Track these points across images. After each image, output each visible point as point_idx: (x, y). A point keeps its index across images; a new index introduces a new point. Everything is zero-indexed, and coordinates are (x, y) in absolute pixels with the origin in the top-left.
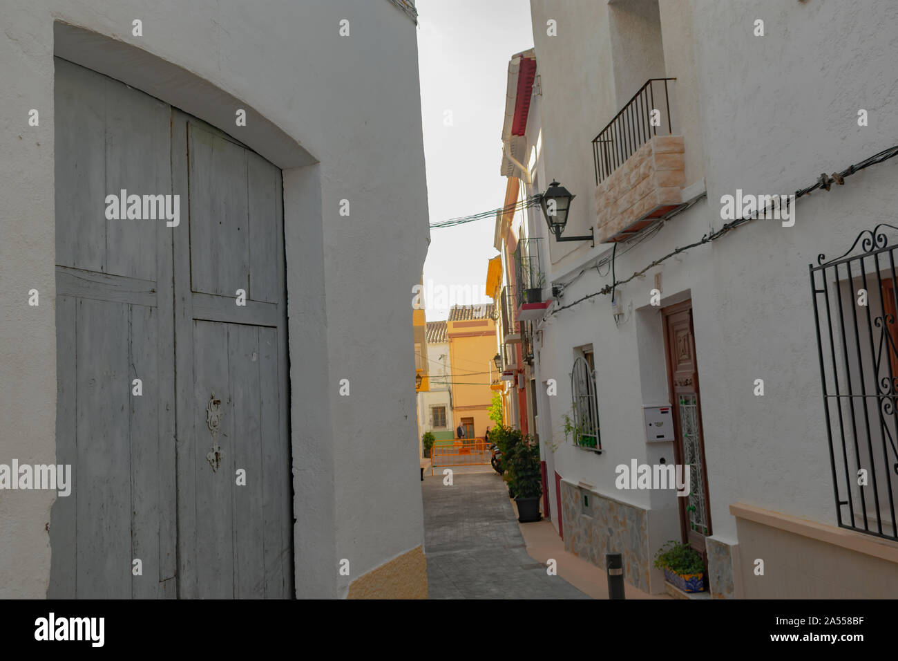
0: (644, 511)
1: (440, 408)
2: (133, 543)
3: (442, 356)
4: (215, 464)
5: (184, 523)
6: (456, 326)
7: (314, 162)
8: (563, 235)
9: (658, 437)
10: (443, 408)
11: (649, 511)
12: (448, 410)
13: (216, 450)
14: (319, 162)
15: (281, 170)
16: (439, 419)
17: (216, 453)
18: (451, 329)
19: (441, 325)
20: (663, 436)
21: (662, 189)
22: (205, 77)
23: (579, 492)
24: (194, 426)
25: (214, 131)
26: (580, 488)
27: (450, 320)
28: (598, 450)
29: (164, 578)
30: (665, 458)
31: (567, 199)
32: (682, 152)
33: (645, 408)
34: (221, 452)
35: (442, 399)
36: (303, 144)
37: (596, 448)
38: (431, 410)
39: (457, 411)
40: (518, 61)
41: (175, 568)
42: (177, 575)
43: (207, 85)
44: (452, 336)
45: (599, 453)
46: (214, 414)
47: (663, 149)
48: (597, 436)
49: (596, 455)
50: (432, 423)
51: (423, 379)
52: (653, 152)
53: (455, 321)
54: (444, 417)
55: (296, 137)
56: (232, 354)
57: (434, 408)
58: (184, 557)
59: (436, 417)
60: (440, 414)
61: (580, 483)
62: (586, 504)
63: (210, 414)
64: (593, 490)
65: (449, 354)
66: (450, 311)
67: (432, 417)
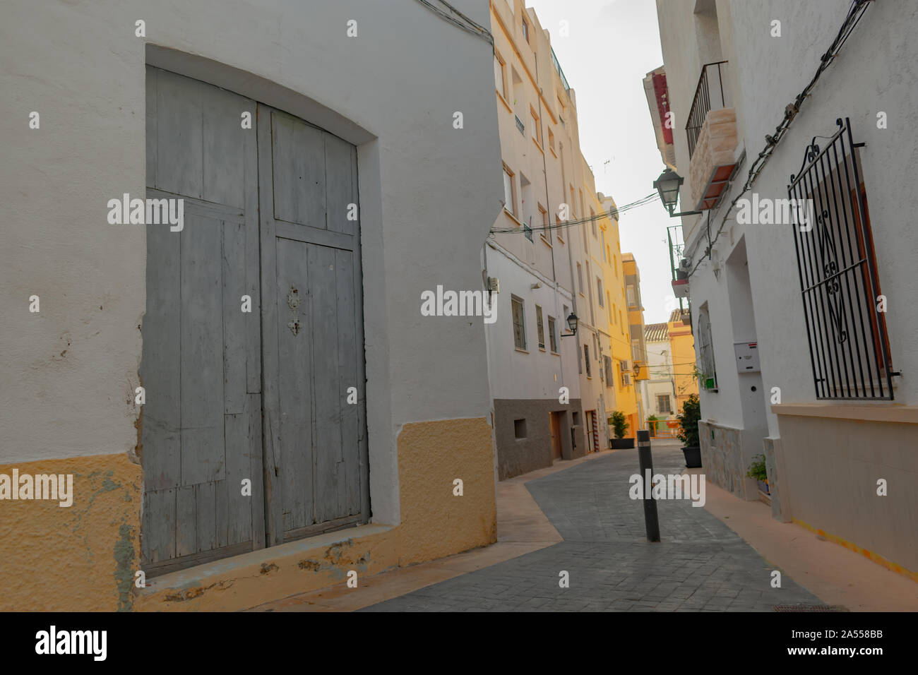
0: (738, 431)
1: (665, 396)
2: (224, 365)
3: (664, 352)
4: (295, 330)
5: (267, 361)
6: (675, 326)
7: (374, 138)
8: (675, 212)
9: (748, 368)
10: (667, 397)
11: (742, 431)
12: (672, 399)
13: (296, 322)
14: (377, 137)
15: (356, 146)
16: (665, 406)
17: (296, 324)
18: (671, 329)
19: (663, 327)
20: (751, 368)
21: (716, 153)
22: (268, 78)
23: (708, 428)
24: (277, 304)
25: (295, 118)
26: (708, 424)
27: (670, 321)
28: (715, 389)
29: (250, 392)
30: (756, 386)
31: (677, 182)
32: (734, 120)
33: (735, 344)
34: (301, 324)
35: (667, 389)
36: (360, 124)
37: (713, 387)
38: (657, 398)
39: (680, 398)
40: (651, 77)
41: (260, 387)
42: (262, 393)
43: (271, 84)
44: (673, 335)
45: (717, 391)
46: (294, 299)
47: (716, 120)
48: (714, 377)
49: (715, 394)
50: (658, 409)
51: (641, 369)
52: (709, 124)
53: (675, 322)
54: (668, 404)
55: (354, 119)
56: (311, 263)
57: (659, 396)
58: (268, 383)
59: (661, 404)
60: (665, 401)
61: (709, 420)
62: (713, 438)
63: (290, 298)
64: (714, 424)
65: (670, 349)
66: (670, 314)
67: (658, 403)
